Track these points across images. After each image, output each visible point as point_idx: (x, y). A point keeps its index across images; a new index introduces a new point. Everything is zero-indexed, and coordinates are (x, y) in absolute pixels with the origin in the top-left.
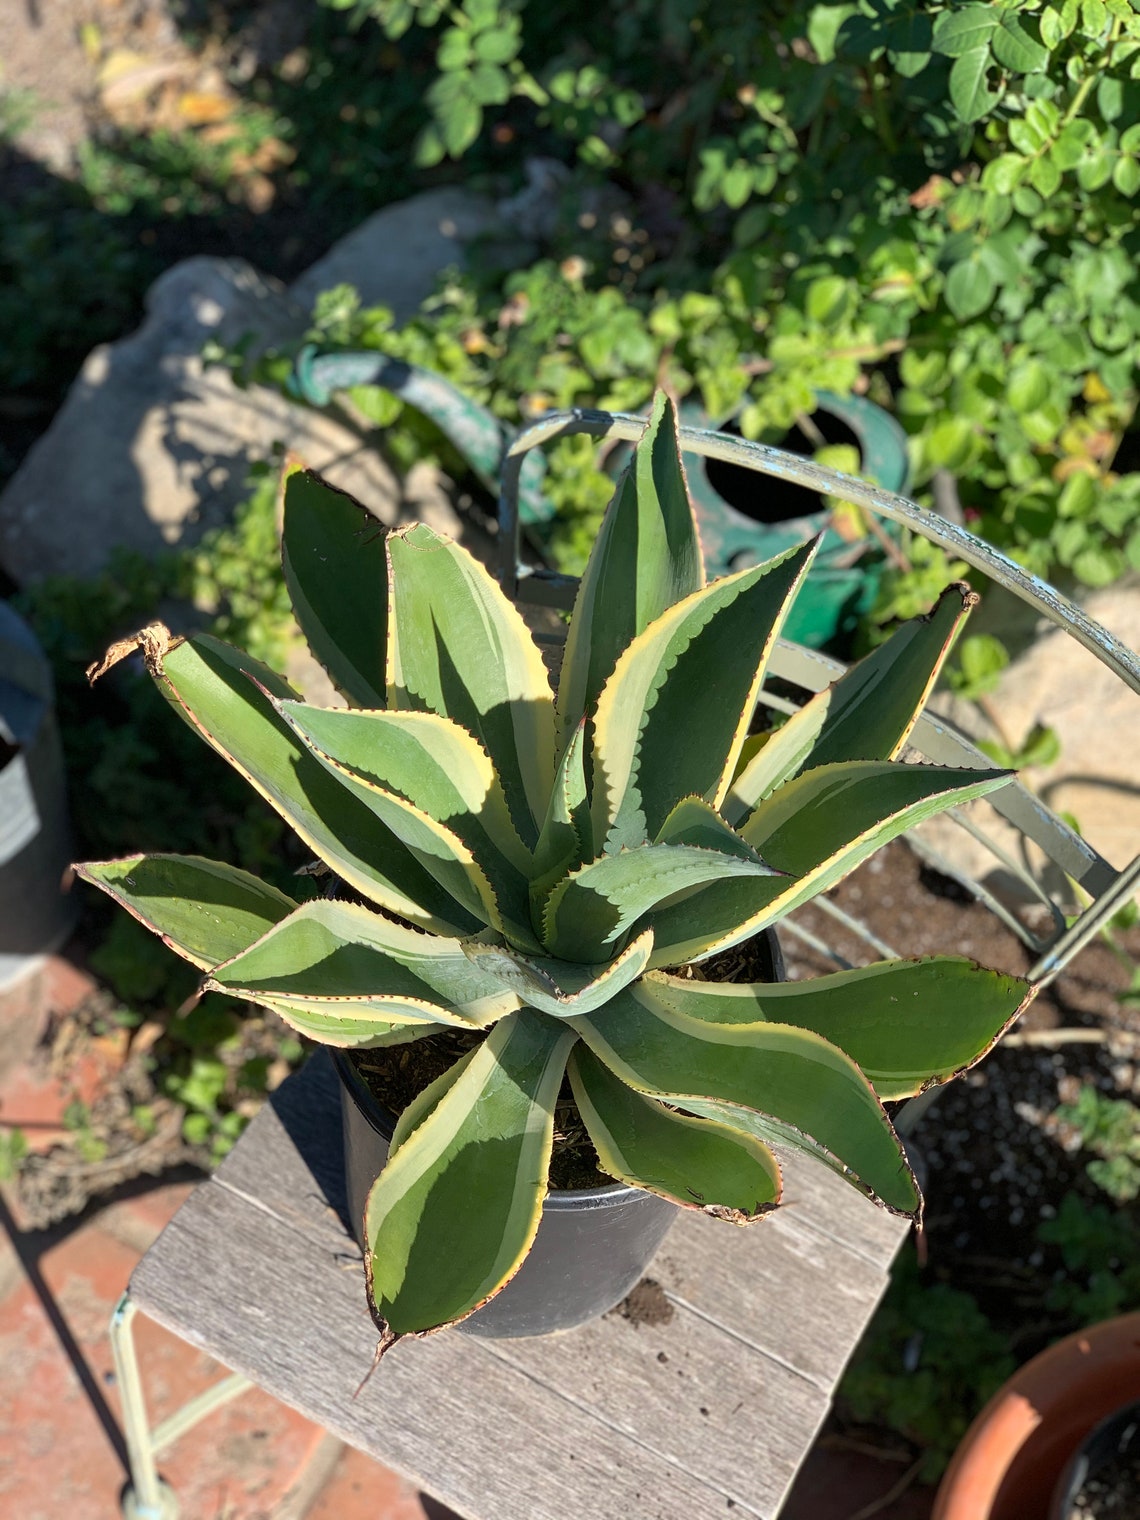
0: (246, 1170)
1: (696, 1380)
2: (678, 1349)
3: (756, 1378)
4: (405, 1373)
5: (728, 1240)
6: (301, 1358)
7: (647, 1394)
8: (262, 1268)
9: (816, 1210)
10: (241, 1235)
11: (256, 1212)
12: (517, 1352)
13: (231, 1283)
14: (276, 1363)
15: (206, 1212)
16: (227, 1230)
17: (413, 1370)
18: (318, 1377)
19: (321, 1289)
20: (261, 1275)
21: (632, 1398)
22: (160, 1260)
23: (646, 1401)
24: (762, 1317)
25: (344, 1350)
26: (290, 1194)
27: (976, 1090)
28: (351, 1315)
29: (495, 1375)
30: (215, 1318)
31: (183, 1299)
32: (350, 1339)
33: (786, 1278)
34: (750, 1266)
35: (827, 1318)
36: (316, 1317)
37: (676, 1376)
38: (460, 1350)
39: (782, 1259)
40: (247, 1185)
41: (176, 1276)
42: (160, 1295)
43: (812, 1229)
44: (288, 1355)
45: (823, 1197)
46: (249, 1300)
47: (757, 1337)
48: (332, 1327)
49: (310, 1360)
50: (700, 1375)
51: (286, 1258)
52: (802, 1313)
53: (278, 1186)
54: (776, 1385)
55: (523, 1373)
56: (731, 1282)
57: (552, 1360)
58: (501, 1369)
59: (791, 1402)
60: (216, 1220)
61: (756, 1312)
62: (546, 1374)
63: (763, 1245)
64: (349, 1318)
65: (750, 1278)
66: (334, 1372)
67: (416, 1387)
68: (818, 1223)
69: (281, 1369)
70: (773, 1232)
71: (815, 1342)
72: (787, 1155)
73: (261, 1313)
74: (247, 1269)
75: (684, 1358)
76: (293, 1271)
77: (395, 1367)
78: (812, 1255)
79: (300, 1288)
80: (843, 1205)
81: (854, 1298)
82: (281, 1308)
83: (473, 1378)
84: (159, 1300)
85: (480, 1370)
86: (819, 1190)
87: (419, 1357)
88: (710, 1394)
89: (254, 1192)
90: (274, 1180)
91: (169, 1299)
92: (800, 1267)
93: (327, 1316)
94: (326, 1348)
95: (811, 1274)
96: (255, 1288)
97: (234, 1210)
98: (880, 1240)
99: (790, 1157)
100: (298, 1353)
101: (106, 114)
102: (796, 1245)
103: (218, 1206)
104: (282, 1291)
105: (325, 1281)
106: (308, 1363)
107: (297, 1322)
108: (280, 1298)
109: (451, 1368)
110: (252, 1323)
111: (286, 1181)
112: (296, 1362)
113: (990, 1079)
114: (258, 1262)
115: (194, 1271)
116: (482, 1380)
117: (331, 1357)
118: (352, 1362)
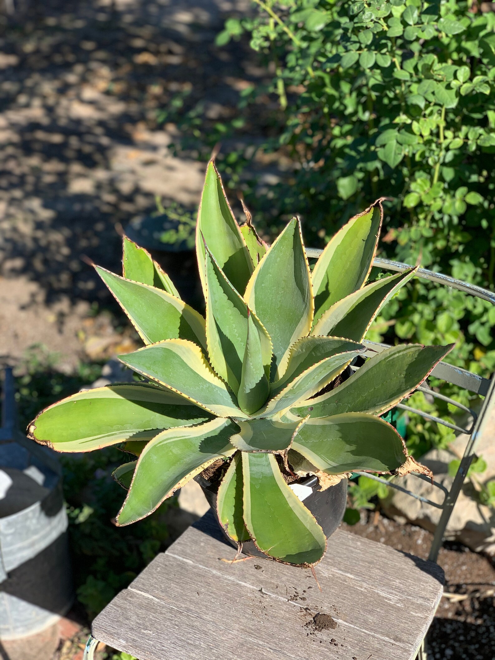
0: (143, 584)
1: (349, 648)
2: (340, 638)
3: (378, 646)
4: (216, 651)
5: (359, 599)
6: (169, 647)
7: (328, 654)
8: (151, 617)
9: (398, 588)
10: (140, 606)
11: (148, 598)
12: (266, 641)
13: (137, 623)
14: (157, 649)
15: (126, 600)
16: (135, 605)
17: (220, 650)
18: (177, 653)
19: (177, 623)
20: (151, 620)
21: (321, 655)
22: (105, 616)
23: (327, 656)
24: (378, 624)
25: (188, 643)
26: (162, 592)
27: (479, 626)
28: (191, 631)
29: (257, 649)
30: (130, 635)
31: (116, 629)
32: (191, 640)
33: (387, 611)
34: (370, 608)
35: (408, 624)
36: (175, 633)
37: (341, 647)
38: (241, 642)
39: (384, 605)
40: (144, 589)
41: (113, 621)
42: (106, 627)
43: (396, 595)
44: (163, 646)
45: (400, 583)
46: (146, 628)
47: (376, 631)
48: (183, 636)
49: (173, 648)
50: (351, 646)
51: (161, 613)
52: (396, 622)
53: (158, 589)
54: (386, 648)
55: (270, 648)
56: (362, 613)
57: (283, 644)
58: (260, 647)
59: (394, 654)
60: (130, 602)
61: (374, 623)
62: (280, 648)
63: (375, 601)
64: (190, 632)
65: (371, 612)
66: (184, 651)
67: (221, 655)
68: (399, 592)
69: (160, 651)
70: (379, 596)
71: (402, 632)
72: (382, 570)
73: (151, 633)
74: (144, 617)
75: (343, 641)
76: (165, 617)
77: (211, 649)
78: (397, 603)
79: (168, 623)
80: (409, 586)
81: (418, 616)
82: (160, 630)
83: (247, 651)
84: (105, 629)
85: (250, 648)
86: (398, 581)
87: (223, 645)
88: (356, 652)
89: (147, 591)
90: (155, 587)
91: (110, 629)
92: (393, 607)
93: (180, 632)
94: (180, 643)
95: (399, 609)
96: (148, 624)
97: (138, 598)
98: (428, 596)
99: (383, 571)
100: (167, 645)
101: (87, 356)
102: (390, 600)
103: (131, 597)
104: (160, 625)
105: (179, 620)
106: (172, 649)
107: (167, 635)
108: (159, 627)
109: (237, 648)
110: (147, 636)
111: (161, 587)
112: (167, 649)
113: (485, 621)
114: (149, 616)
115: (121, 619)
116: (251, 652)
117: (182, 646)
118: (192, 648)
